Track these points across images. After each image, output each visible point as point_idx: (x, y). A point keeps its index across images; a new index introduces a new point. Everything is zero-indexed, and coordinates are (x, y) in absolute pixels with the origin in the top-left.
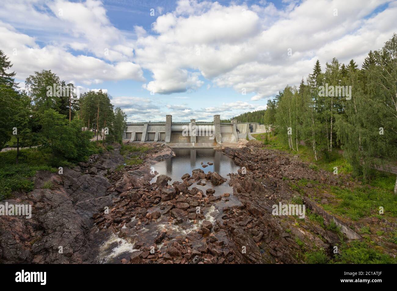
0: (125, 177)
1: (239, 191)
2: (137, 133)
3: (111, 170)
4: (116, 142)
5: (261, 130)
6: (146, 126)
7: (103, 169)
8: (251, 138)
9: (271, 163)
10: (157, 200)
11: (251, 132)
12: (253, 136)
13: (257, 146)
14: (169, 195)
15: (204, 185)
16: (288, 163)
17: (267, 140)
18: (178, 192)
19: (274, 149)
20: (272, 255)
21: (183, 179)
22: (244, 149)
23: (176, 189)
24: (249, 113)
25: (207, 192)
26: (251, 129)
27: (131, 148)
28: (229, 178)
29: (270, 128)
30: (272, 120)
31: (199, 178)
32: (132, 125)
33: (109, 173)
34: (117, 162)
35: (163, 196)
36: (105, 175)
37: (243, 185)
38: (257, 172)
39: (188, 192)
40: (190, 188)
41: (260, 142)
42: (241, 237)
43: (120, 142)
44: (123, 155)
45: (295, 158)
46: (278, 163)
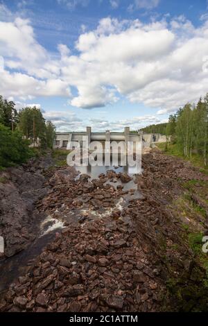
0: (56, 175)
1: (142, 188)
2: (64, 141)
3: (46, 169)
4: (48, 148)
5: (162, 139)
6: (71, 135)
7: (40, 168)
8: (154, 146)
9: (169, 167)
10: (80, 192)
11: (154, 141)
12: (156, 144)
13: (158, 153)
14: (89, 189)
15: (115, 182)
16: (182, 167)
17: (166, 148)
18: (95, 187)
19: (172, 155)
20: (164, 234)
21: (99, 177)
22: (148, 155)
23: (94, 184)
24: (154, 125)
25: (118, 188)
26: (154, 139)
27: (59, 152)
28: (135, 178)
29: (169, 139)
30: (172, 132)
31: (112, 177)
32: (60, 134)
33: (44, 172)
34: (50, 163)
35: (85, 190)
36: (41, 173)
37: (145, 183)
38: (157, 173)
39: (103, 187)
40: (105, 184)
41: (161, 150)
42: (142, 221)
43: (52, 148)
44: (53, 157)
45: (188, 163)
46: (174, 166)
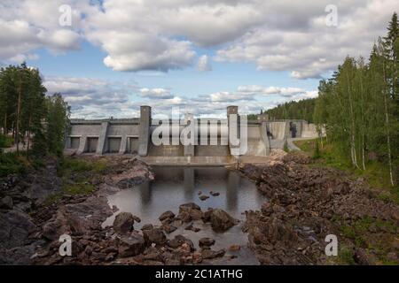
0: (60, 215)
1: (257, 241)
2: (89, 139)
3: (39, 202)
4: (49, 154)
5: (309, 133)
6: (105, 125)
7: (25, 200)
8: (292, 147)
9: (318, 192)
10: (111, 255)
11: (294, 136)
12: (295, 143)
13: (301, 162)
14: (132, 248)
15: (197, 230)
16: (346, 191)
17: (317, 151)
18: (147, 243)
19: (329, 167)
21: (161, 220)
22: (278, 166)
23: (146, 237)
24: (293, 102)
25: (201, 244)
26: (293, 131)
27: (77, 164)
29: (323, 131)
31: (190, 219)
32: (81, 123)
33: (33, 206)
34: (49, 188)
35: (122, 249)
36: (27, 211)
37: (265, 231)
38: (293, 207)
39: (166, 244)
41: (306, 155)
43: (59, 154)
44: (61, 176)
45: (358, 182)
46: (330, 190)
